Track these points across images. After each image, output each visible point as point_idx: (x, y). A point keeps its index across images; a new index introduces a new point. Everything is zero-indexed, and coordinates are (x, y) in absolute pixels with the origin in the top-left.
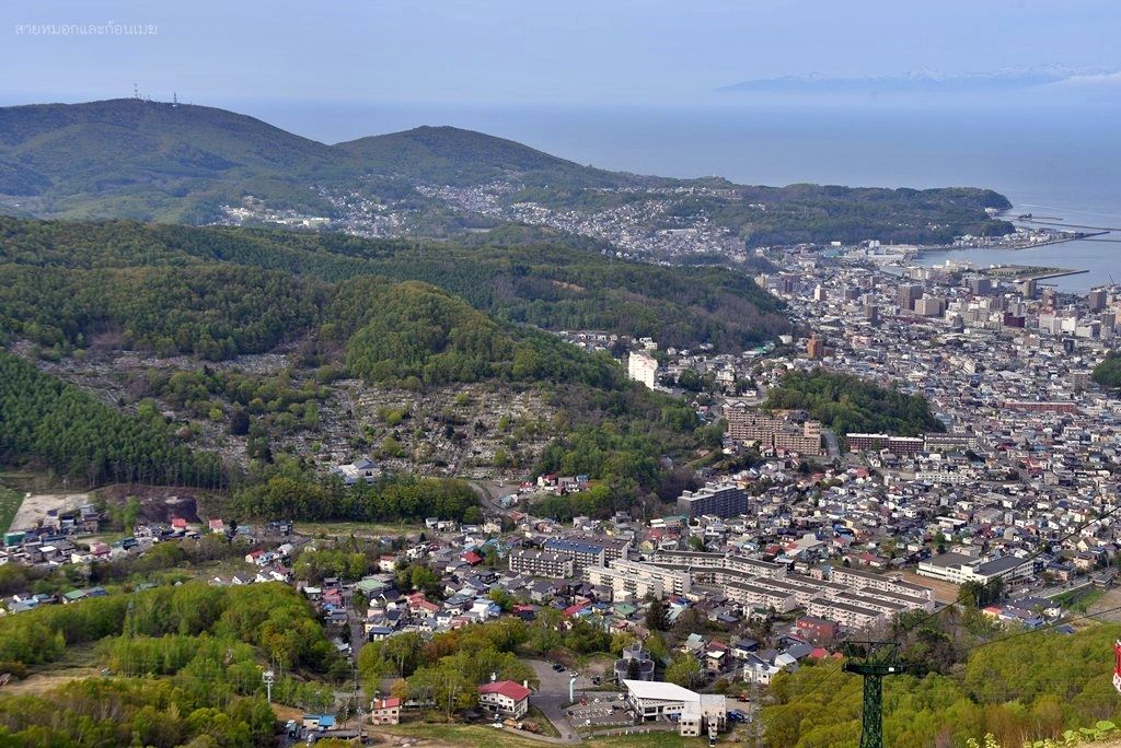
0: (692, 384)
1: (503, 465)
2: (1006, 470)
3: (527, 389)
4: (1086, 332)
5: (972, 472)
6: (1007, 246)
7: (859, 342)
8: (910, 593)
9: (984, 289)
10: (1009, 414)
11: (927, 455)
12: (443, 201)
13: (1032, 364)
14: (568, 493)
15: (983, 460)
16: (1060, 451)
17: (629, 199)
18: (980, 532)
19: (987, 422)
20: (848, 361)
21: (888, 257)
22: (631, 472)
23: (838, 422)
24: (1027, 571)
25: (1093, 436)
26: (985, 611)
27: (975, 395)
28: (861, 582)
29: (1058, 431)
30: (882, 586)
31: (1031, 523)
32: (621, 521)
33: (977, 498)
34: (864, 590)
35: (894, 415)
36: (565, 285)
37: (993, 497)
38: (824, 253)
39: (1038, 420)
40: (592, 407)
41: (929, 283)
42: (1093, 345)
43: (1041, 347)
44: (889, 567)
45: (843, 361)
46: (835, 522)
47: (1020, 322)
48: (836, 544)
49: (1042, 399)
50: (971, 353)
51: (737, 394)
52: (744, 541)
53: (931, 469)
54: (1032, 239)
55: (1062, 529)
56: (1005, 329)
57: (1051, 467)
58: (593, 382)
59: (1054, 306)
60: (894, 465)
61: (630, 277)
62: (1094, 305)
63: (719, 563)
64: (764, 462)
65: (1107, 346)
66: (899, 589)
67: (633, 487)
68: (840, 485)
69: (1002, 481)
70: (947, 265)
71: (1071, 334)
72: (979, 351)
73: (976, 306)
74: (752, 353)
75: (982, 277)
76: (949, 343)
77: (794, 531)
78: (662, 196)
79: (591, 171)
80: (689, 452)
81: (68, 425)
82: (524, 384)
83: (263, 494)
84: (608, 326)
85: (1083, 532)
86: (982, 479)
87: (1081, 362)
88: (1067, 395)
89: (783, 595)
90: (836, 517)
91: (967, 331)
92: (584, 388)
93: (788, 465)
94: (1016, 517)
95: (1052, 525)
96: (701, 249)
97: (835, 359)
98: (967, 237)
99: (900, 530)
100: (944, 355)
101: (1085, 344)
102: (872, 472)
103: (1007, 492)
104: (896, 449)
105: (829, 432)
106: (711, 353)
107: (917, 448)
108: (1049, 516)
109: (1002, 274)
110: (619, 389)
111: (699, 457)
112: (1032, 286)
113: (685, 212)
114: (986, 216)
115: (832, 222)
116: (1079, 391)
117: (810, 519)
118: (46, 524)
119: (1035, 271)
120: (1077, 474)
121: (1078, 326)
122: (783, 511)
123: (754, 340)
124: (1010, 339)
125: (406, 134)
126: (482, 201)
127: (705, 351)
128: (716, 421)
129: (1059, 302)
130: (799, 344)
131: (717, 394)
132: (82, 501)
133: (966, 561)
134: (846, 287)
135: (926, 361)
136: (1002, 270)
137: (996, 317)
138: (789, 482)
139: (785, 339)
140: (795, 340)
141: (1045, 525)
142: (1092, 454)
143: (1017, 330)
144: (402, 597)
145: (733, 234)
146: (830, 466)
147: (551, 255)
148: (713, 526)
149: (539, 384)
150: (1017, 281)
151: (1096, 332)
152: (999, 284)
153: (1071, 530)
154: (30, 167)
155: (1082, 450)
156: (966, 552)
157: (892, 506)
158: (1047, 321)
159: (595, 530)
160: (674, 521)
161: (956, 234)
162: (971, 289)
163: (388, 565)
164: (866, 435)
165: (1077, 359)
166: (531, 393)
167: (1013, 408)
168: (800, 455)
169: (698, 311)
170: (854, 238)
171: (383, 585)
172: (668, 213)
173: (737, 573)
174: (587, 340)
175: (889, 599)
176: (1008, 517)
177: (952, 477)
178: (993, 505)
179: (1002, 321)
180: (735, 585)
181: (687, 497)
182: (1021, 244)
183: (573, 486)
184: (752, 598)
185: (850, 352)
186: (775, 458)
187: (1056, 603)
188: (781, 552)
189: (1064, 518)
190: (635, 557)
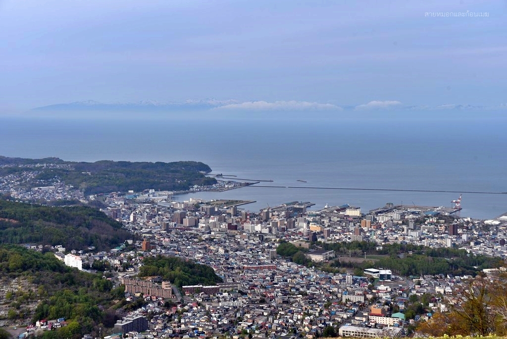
1: (13, 318)
2: (258, 298)
3: (19, 276)
4: (266, 231)
5: (244, 300)
6: (215, 190)
7: (166, 241)
9: (212, 212)
10: (248, 272)
11: (221, 294)
13: (248, 248)
14: (55, 328)
15: (246, 294)
16: (278, 288)
18: (261, 327)
19: (240, 276)
20: (163, 251)
21: (160, 197)
22: (87, 314)
23: (177, 281)
25: (288, 280)
27: (229, 264)
29: (272, 278)
31: (281, 321)
33: (252, 312)
37: (258, 311)
38: (126, 197)
39: (262, 274)
40: (56, 283)
41: (186, 211)
42: (271, 237)
43: (249, 239)
45: (161, 251)
46: (194, 329)
47: (235, 228)
49: (259, 264)
50: (219, 243)
51: (124, 270)
53: (225, 300)
54: (226, 186)
55: (295, 322)
56: (228, 231)
57: (277, 295)
60: (208, 300)
61: (43, 213)
62: (264, 218)
64: (147, 303)
65: (277, 237)
67: (90, 321)
68: (187, 311)
69: (258, 303)
70: (190, 200)
71: (259, 232)
72: (222, 242)
73: (213, 221)
74: (115, 250)
75: (210, 206)
76: (207, 239)
77: (177, 335)
78: (30, 169)
80: (109, 302)
85: (304, 323)
86: (249, 303)
87: (269, 245)
88: (269, 261)
90: (193, 327)
91: (213, 233)
92: (49, 272)
93: (159, 304)
94: (274, 319)
95: (291, 321)
97: (157, 250)
98: (196, 186)
99: (225, 329)
100: (207, 245)
101: (268, 237)
102: (199, 304)
103: (262, 308)
104: (206, 291)
105: (173, 286)
107: (216, 291)
108: (287, 317)
109: (217, 204)
111: (114, 304)
112: (235, 209)
113: (45, 177)
114: (201, 176)
115: (128, 180)
116: (273, 259)
117: (181, 329)
119: (232, 202)
120: (289, 297)
121: (262, 228)
122: (166, 326)
123: (115, 244)
124: (234, 236)
128: (117, 284)
130: (137, 244)
131: (114, 272)
134: (146, 214)
135: (200, 249)
136: (217, 202)
137: (224, 226)
138: (162, 312)
139: (130, 242)
140: (134, 242)
141: (287, 321)
142: (292, 288)
143: (236, 232)
146: (179, 303)
148: (136, 336)
150: (225, 207)
151: (270, 231)
152: (218, 209)
153: (299, 322)
155: (286, 286)
158: (247, 226)
161: (190, 185)
162: (206, 212)
165: (267, 244)
166: (22, 277)
167: (249, 269)
169: (83, 230)
170: (140, 189)
177: (236, 303)
178: (260, 315)
179: (227, 227)
181: (119, 324)
182: (221, 189)
183: (57, 324)
185: (163, 247)
186: (151, 301)
189: (294, 317)
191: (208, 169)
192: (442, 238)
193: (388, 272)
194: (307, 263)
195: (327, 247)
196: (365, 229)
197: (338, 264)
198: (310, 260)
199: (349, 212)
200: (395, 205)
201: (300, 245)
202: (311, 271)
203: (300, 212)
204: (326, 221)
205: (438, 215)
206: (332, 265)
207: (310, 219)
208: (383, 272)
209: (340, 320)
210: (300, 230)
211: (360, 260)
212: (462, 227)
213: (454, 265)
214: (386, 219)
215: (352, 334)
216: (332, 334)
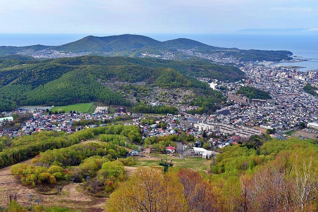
0: (222, 89)
1: (183, 104)
2: (282, 107)
3: (189, 89)
4: (304, 79)
5: (275, 107)
6: (291, 62)
7: (258, 81)
8: (257, 131)
9: (285, 71)
10: (285, 96)
11: (267, 103)
12: (182, 52)
13: (292, 86)
16: (293, 103)
17: (218, 52)
18: (274, 119)
19: (280, 97)
20: (255, 84)
21: (267, 64)
22: (207, 106)
23: (250, 97)
24: (281, 127)
25: (301, 100)
26: (270, 135)
27: (279, 92)
28: (248, 129)
30: (251, 129)
31: (284, 117)
33: (275, 112)
34: (248, 130)
35: (262, 95)
36: (201, 69)
37: (278, 112)
38: (254, 63)
39: (291, 97)
40: (201, 93)
41: (274, 69)
42: (305, 82)
43: (294, 82)
44: (255, 125)
46: (246, 116)
47: (291, 77)
48: (245, 121)
49: (292, 93)
50: (280, 83)
51: (231, 91)
52: (227, 120)
53: (267, 106)
54: (296, 61)
56: (288, 78)
57: (291, 106)
58: (202, 88)
59: (298, 74)
60: (260, 105)
61: (214, 67)
62: (306, 74)
63: (221, 124)
64: (235, 104)
65: (307, 82)
66: (255, 130)
67: (207, 108)
68: (249, 109)
70: (278, 65)
71: (300, 80)
72: (282, 83)
73: (283, 74)
74: (237, 82)
75: (285, 68)
76: (276, 81)
77: (238, 118)
78: (224, 52)
79: (211, 46)
80: (220, 102)
81: (105, 94)
82: (189, 88)
83: (137, 108)
84: (208, 77)
85: (294, 119)
86: (277, 108)
88: (297, 92)
89: (231, 131)
90: (246, 115)
91: (280, 79)
92: (200, 89)
93: (239, 105)
94: (282, 116)
96: (230, 62)
97: (253, 84)
98: (283, 60)
99: (259, 118)
100: (275, 84)
101: (303, 82)
102: (255, 107)
103: (281, 111)
104: (261, 102)
105: (248, 99)
106: (228, 82)
107: (265, 102)
108: (288, 116)
109: (289, 68)
110: (207, 89)
111: (222, 103)
112: (294, 70)
113: (228, 55)
114: (287, 56)
115: (256, 57)
116: (300, 91)
117: (241, 116)
118: (99, 112)
119: (296, 67)
120: (296, 108)
121: (302, 78)
122: (237, 114)
123: (237, 80)
124: (288, 81)
125: (176, 40)
126: (189, 52)
128: (226, 96)
129: (299, 73)
130: (246, 81)
131: (227, 91)
132: (106, 108)
133: (269, 125)
134: (258, 70)
135: (271, 85)
137: (286, 76)
138: (239, 108)
139: (243, 80)
141: (287, 118)
142: (300, 104)
143: (290, 79)
144: (158, 129)
145: (237, 59)
146: (248, 105)
147: (199, 63)
148: (222, 116)
149: (191, 88)
151: (306, 79)
153: (292, 119)
154: (110, 47)
155: (298, 103)
156: (270, 123)
157: (258, 113)
158: (296, 77)
159: (199, 117)
160: (214, 115)
161: (281, 59)
162: (282, 70)
163: (157, 122)
164: (255, 99)
165: (301, 85)
166: (190, 90)
167: (286, 94)
168: (242, 103)
169: (226, 74)
170: (260, 60)
171: (155, 126)
172: (225, 55)
173: (224, 126)
174: (204, 80)
175: (252, 132)
176: (280, 116)
177: (271, 108)
178: (278, 114)
180: (222, 128)
181: (218, 111)
182: (294, 61)
183: (196, 108)
184: (225, 131)
185: (256, 83)
186: (237, 103)
187: (285, 133)
188: (234, 122)
189: (291, 117)
190: (205, 122)
191: (291, 54)
194: (314, 94)
198: (316, 93)
201: (314, 86)
202: (313, 98)
209: (312, 120)
215: (313, 127)
216: (303, 126)
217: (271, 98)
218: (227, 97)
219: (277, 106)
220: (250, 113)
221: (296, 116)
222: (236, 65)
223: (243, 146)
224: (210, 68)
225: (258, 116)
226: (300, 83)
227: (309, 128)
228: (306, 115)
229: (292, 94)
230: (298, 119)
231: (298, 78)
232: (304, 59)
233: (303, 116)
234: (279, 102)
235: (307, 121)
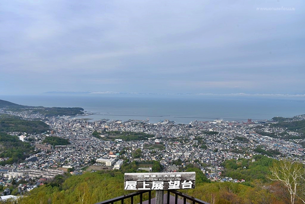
0: (30, 140)
2: (78, 149)
4: (92, 128)
5: (74, 150)
6: (83, 116)
7: (60, 131)
8: (60, 171)
9: (79, 122)
13: (84, 133)
16: (86, 146)
17: (26, 110)
18: (73, 160)
19: (77, 142)
21: (66, 118)
22: (17, 156)
23: (54, 144)
24: (78, 165)
25: (91, 143)
26: (71, 172)
27: (76, 138)
28: (52, 170)
30: (55, 171)
31: (80, 157)
32: (14, 164)
33: (74, 154)
34: (52, 172)
35: (63, 142)
36: (11, 124)
37: (76, 154)
38: (57, 117)
40: (11, 145)
41: (72, 121)
43: (86, 130)
44: (58, 167)
46: (51, 160)
47: (84, 127)
48: (51, 164)
50: (76, 132)
51: (38, 141)
52: (35, 166)
53: (67, 150)
55: (85, 158)
57: (85, 148)
58: (12, 141)
59: (88, 124)
60: (62, 150)
61: (23, 123)
62: (94, 124)
63: (29, 170)
64: (41, 152)
65: (94, 130)
66: (58, 171)
67: (17, 158)
68: (53, 154)
69: (78, 151)
70: (74, 119)
73: (78, 125)
74: (43, 134)
75: (79, 120)
76: (73, 130)
77: (44, 163)
78: (32, 109)
79: (21, 105)
80: (28, 151)
84: (18, 131)
88: (88, 137)
89: (39, 174)
91: (76, 128)
92: (10, 142)
93: (45, 152)
94: (78, 157)
95: (83, 157)
96: (38, 117)
97: (56, 134)
99: (61, 160)
100: (72, 132)
102: (58, 152)
103: (78, 153)
104: (62, 148)
105: (52, 146)
106: (36, 134)
107: (66, 147)
108: (83, 156)
110: (17, 142)
111: (30, 152)
112: (86, 121)
113: (35, 112)
114: (80, 111)
115: (58, 113)
116: (90, 136)
117: (47, 160)
119: (86, 119)
120: (88, 149)
122: (43, 159)
123: (43, 132)
124: (82, 129)
127: (35, 134)
129: (89, 123)
130: (50, 132)
131: (35, 141)
133: (69, 165)
134: (59, 123)
135: (69, 133)
136: (82, 119)
137: (80, 126)
138: (45, 155)
139: (48, 131)
142: (90, 146)
143: (83, 128)
145: (43, 115)
146: (52, 151)
147: (10, 120)
148: (30, 163)
149: (2, 142)
150: (84, 121)
151: (93, 128)
152: (81, 121)
153: (86, 158)
156: (70, 163)
157: (61, 157)
158: (87, 126)
159: (9, 167)
160: (24, 163)
161: (76, 114)
162: (77, 122)
164: (58, 146)
165: (91, 132)
167: (81, 140)
168: (47, 150)
169: (34, 128)
170: (61, 115)
172: (33, 112)
173: (32, 171)
174: (14, 133)
175: (56, 173)
176: (77, 157)
177: (70, 151)
180: (31, 174)
181: (27, 159)
182: (85, 115)
183: (6, 159)
184: (34, 176)
185: (58, 133)
186: (43, 151)
187: (82, 169)
188: (41, 167)
189: (85, 156)
190: (15, 171)
191: (83, 110)
192: (141, 129)
193: (121, 140)
194: (99, 138)
195: (107, 133)
196: (121, 127)
197: (108, 138)
198: (100, 137)
199: (118, 122)
200: (131, 120)
201: (100, 132)
202: (99, 140)
203: (104, 122)
204: (111, 125)
205: (142, 123)
206: (106, 138)
207: (107, 124)
208: (120, 140)
209: (99, 156)
210: (102, 127)
211: (114, 137)
212: (147, 126)
213: (140, 138)
214: (127, 124)
215: (100, 161)
216: (94, 162)
217: (70, 144)
218: (35, 146)
219: (75, 149)
220: (54, 158)
221: (88, 155)
222: (42, 120)
223: (48, 186)
224: (20, 124)
225: (60, 159)
226: (90, 130)
227: (97, 163)
228: (95, 153)
229: (85, 139)
230: (90, 158)
231: (89, 127)
232: (91, 113)
233: (93, 155)
234: (76, 146)
235: (96, 158)
